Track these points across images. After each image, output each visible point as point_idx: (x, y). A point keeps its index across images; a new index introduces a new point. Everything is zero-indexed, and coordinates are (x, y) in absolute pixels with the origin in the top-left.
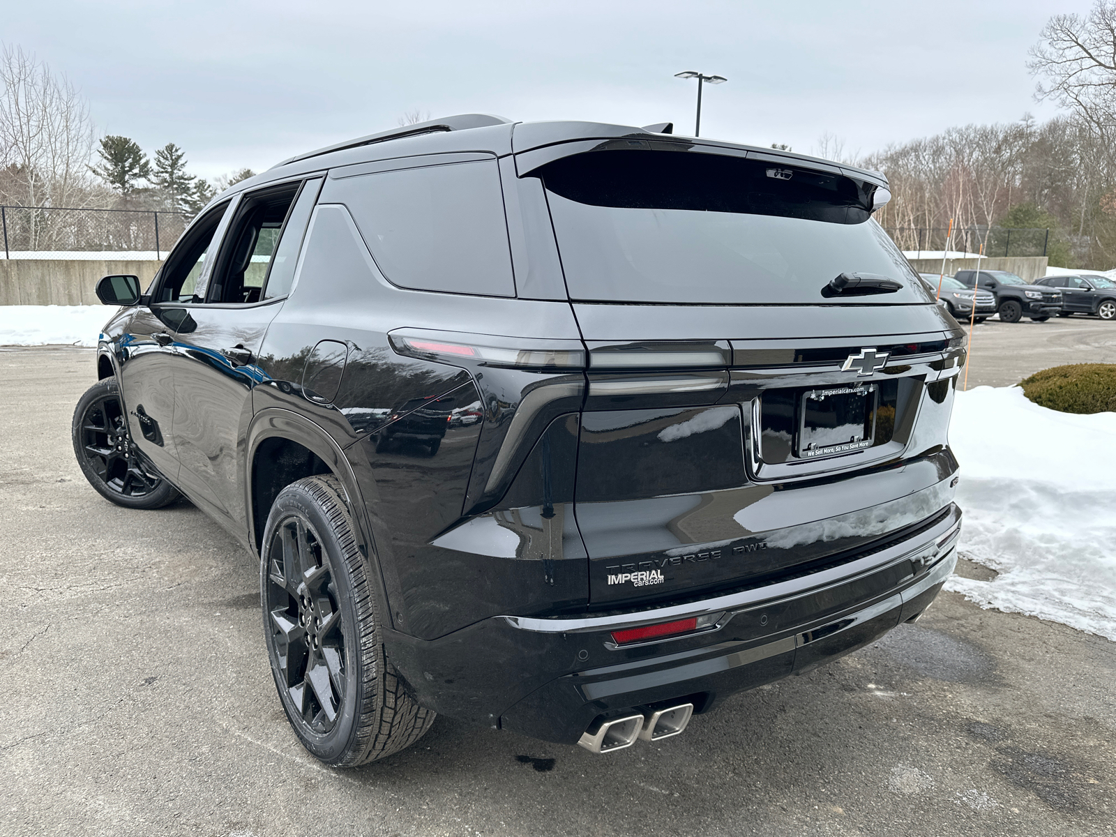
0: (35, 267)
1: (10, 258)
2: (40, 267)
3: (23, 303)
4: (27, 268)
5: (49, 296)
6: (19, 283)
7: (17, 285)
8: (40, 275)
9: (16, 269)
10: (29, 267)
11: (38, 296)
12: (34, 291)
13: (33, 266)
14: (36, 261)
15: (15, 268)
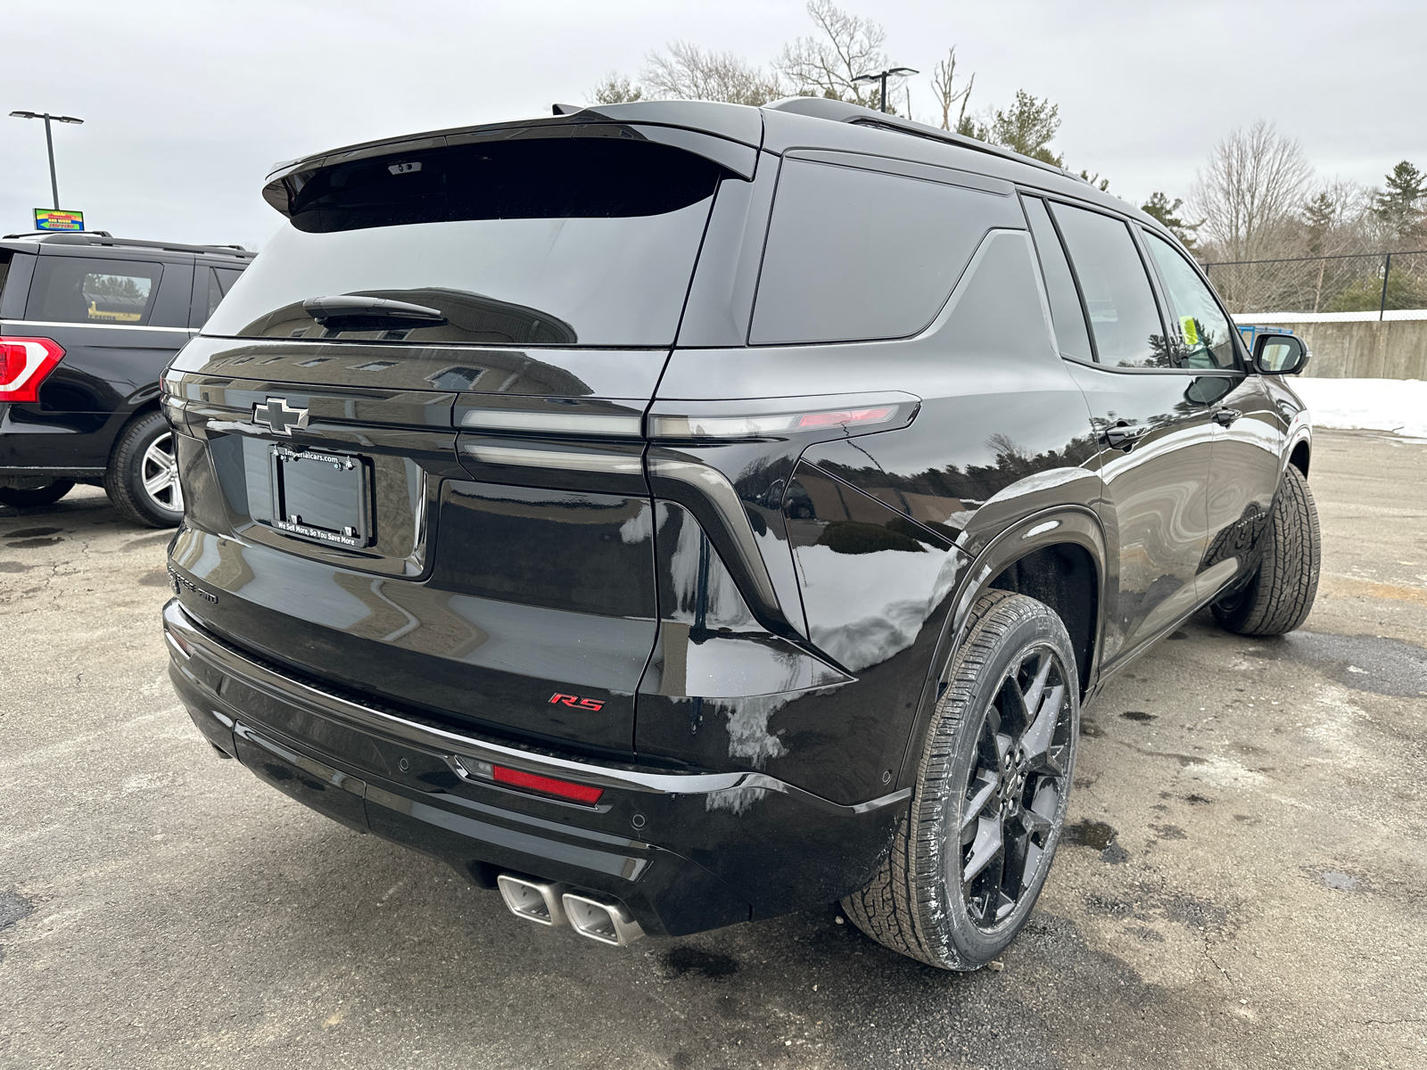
0: (1411, 330)
1: (1383, 319)
2: (1418, 330)
3: (1386, 376)
4: (1400, 329)
5: (1421, 367)
6: (1387, 350)
7: (1383, 353)
8: (1415, 339)
9: (1387, 332)
10: (1404, 330)
11: (1407, 369)
12: (1403, 361)
13: (1409, 329)
14: (1414, 322)
15: (1385, 331)
